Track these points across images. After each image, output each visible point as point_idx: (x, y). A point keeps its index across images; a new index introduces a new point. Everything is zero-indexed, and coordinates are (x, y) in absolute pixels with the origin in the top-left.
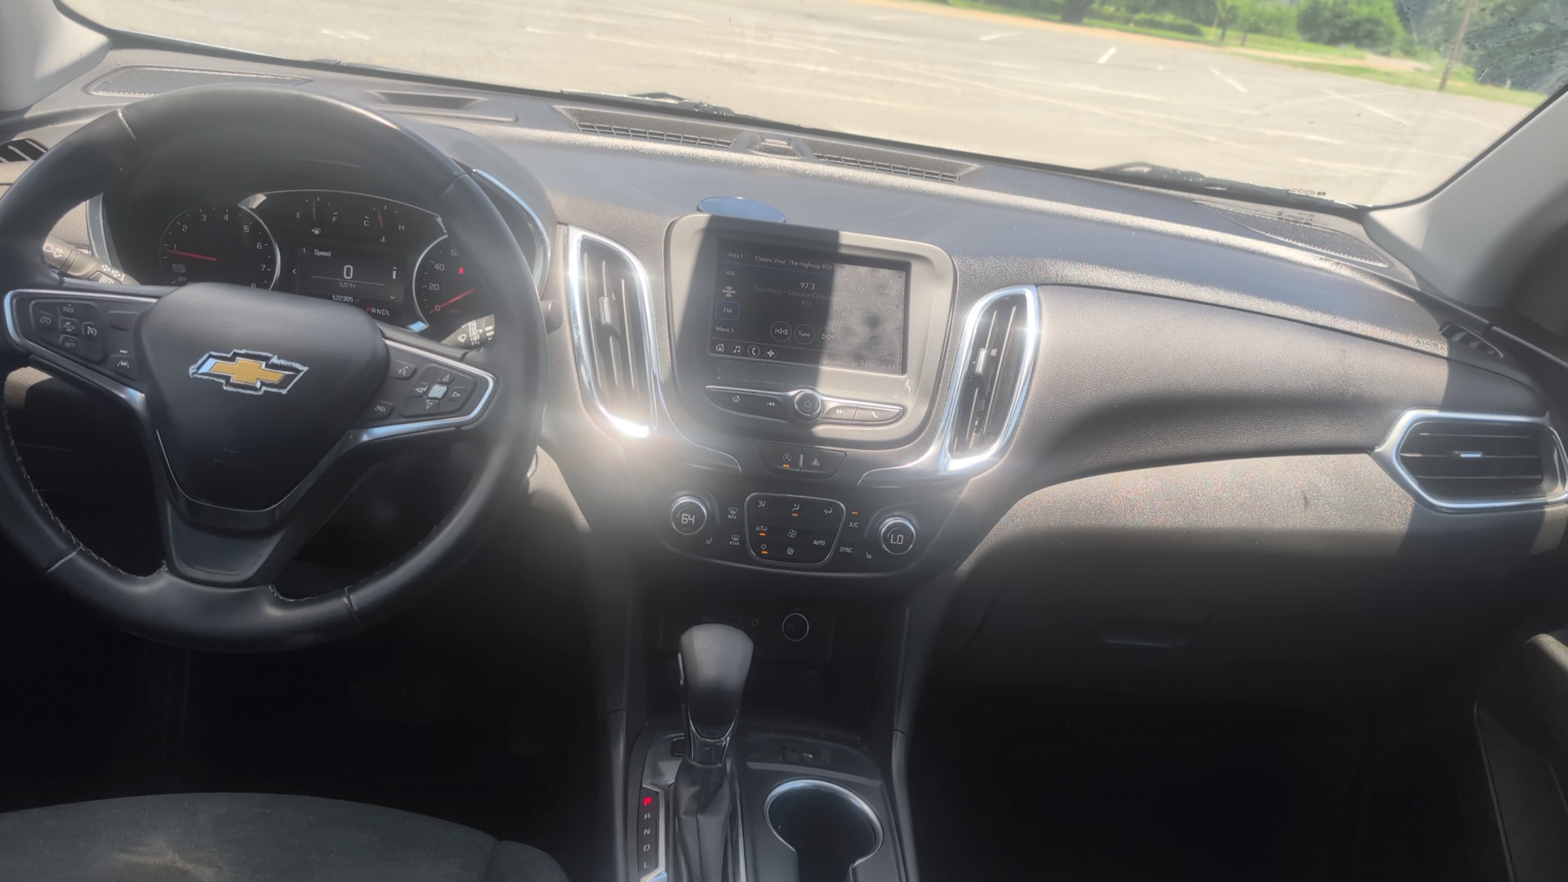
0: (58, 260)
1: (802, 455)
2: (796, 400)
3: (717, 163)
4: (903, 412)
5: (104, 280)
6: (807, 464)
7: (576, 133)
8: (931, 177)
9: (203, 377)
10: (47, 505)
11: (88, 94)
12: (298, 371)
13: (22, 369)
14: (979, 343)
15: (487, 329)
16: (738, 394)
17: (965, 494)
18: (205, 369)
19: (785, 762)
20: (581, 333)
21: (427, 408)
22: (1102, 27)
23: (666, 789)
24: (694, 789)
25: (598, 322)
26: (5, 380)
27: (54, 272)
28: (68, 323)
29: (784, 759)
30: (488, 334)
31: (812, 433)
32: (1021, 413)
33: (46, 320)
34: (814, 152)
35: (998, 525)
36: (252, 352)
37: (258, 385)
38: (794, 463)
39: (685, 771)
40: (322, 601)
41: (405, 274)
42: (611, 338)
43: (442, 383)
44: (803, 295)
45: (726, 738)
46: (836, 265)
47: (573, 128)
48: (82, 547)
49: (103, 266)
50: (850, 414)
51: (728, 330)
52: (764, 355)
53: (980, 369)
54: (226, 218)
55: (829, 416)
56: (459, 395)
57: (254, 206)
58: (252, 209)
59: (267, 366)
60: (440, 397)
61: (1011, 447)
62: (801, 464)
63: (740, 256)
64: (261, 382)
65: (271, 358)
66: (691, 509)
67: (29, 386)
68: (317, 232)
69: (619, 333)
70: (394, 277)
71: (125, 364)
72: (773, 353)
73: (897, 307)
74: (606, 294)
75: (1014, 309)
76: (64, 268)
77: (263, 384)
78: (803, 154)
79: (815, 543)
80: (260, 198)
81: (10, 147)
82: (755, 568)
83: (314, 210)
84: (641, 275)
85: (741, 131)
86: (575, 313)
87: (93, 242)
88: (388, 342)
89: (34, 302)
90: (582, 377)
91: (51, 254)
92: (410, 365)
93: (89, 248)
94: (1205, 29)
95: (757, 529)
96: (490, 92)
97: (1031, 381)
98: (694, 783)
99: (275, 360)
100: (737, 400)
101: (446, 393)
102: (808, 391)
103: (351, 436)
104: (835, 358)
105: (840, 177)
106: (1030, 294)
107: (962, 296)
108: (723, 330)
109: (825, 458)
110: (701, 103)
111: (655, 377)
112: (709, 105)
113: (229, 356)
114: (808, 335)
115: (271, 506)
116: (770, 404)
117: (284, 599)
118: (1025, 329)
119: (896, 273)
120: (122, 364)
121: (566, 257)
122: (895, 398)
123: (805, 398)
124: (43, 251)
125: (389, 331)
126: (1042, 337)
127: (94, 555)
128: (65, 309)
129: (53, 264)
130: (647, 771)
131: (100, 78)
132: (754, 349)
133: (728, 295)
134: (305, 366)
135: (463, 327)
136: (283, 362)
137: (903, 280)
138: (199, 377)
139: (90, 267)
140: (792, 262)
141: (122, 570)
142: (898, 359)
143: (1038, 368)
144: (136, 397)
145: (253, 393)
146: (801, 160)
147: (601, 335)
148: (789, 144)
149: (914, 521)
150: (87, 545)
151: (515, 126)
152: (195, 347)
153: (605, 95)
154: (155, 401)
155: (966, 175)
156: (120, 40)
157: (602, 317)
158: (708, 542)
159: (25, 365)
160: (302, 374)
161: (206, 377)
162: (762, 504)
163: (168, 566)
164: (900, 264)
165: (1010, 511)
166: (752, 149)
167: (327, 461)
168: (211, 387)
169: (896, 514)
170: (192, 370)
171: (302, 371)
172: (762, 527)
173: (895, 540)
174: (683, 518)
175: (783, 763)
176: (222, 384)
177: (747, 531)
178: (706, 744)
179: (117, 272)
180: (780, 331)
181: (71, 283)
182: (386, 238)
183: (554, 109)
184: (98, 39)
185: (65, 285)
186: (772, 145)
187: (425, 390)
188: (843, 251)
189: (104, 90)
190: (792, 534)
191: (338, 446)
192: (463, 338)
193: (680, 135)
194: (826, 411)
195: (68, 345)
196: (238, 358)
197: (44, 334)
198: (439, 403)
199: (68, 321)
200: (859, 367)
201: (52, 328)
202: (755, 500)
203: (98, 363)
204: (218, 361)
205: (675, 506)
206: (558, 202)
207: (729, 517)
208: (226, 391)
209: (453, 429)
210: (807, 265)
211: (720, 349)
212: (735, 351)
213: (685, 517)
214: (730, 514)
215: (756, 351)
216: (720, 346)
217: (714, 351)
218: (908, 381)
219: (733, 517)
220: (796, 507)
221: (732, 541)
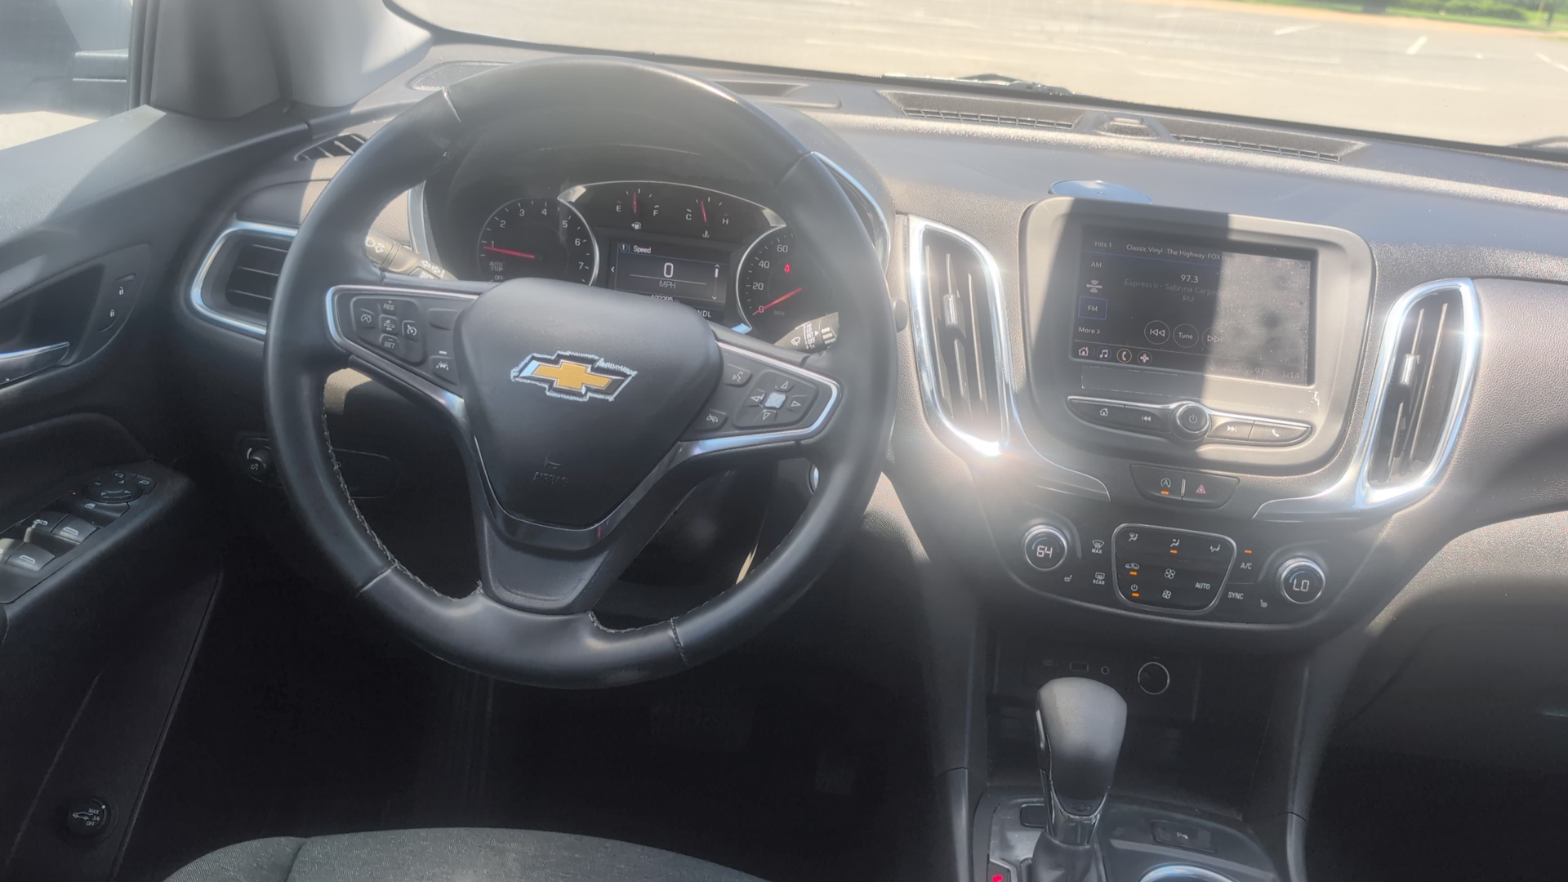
0: (379, 256)
1: (1184, 480)
2: (1178, 415)
3: (1061, 146)
4: (1311, 430)
5: (424, 275)
6: (1191, 491)
7: (901, 118)
8: (1307, 156)
9: (525, 381)
10: (363, 517)
11: (412, 88)
12: (626, 376)
13: (342, 370)
14: (1403, 350)
15: (823, 331)
16: (1105, 407)
17: (1386, 533)
18: (526, 373)
19: (1157, 842)
20: (923, 336)
21: (764, 418)
22: (1408, 16)
23: (1018, 865)
24: (1057, 873)
25: (941, 322)
26: (325, 382)
27: (375, 267)
28: (388, 322)
29: (1155, 839)
30: (825, 337)
31: (1196, 453)
32: (1459, 434)
33: (367, 318)
34: (1172, 132)
35: (1424, 571)
36: (577, 354)
37: (583, 391)
38: (1175, 489)
39: (1043, 847)
40: (646, 633)
41: (727, 272)
42: (956, 342)
43: (780, 391)
44: (1184, 289)
45: (1096, 817)
46: (1224, 253)
47: (899, 114)
48: (397, 564)
49: (423, 262)
50: (1245, 432)
51: (1093, 331)
52: (1135, 360)
53: (1406, 378)
54: (545, 212)
55: (1220, 434)
56: (799, 405)
57: (573, 200)
58: (570, 202)
59: (592, 370)
60: (778, 407)
61: (1446, 476)
62: (1183, 491)
63: (1108, 245)
64: (586, 387)
65: (598, 360)
66: (1049, 540)
67: (348, 389)
68: (637, 227)
69: (965, 334)
70: (716, 275)
71: (444, 366)
72: (1148, 359)
73: (1301, 303)
74: (950, 292)
75: (1445, 307)
76: (385, 262)
77: (588, 389)
78: (1158, 134)
79: (1198, 585)
80: (579, 191)
81: (337, 143)
82: (1123, 612)
83: (635, 203)
84: (992, 269)
85: (1083, 111)
86: (917, 313)
87: (413, 238)
88: (721, 345)
89: (355, 299)
90: (923, 385)
91: (373, 249)
92: (744, 370)
93: (410, 244)
94: (1529, 14)
95: (1127, 566)
96: (809, 78)
97: (1471, 395)
98: (1057, 866)
99: (601, 363)
100: (1105, 413)
101: (784, 403)
102: (1192, 404)
103: (681, 450)
104: (1225, 364)
105: (1201, 158)
106: (1466, 289)
107: (1383, 291)
108: (1087, 331)
109: (1213, 485)
110: (1034, 84)
111: (1007, 386)
112: (1043, 86)
113: (553, 358)
114: (1191, 337)
115: (593, 525)
116: (1146, 418)
117: (605, 629)
118: (1462, 333)
119: (1300, 263)
120: (441, 366)
121: (906, 250)
122: (1300, 413)
123: (1190, 412)
124: (365, 246)
125: (721, 332)
126: (1485, 341)
127: (409, 573)
128: (386, 306)
129: (375, 260)
130: (994, 842)
131: (423, 73)
132: (1124, 353)
133: (1094, 291)
134: (634, 370)
135: (796, 328)
136: (610, 366)
137: (1307, 271)
138: (522, 380)
139: (411, 263)
140: (1171, 251)
141: (437, 590)
142: (1304, 367)
143: (1480, 379)
144: (454, 403)
145: (577, 399)
146: (1155, 141)
147: (946, 338)
148: (1142, 123)
149: (1321, 561)
150: (402, 562)
151: (838, 112)
152: (517, 349)
153: (931, 79)
154: (475, 409)
155: (1348, 155)
156: (441, 36)
157: (947, 318)
158: (1067, 579)
159: (345, 367)
160: (630, 378)
161: (529, 381)
162: (1133, 537)
163: (483, 588)
164: (1304, 253)
165: (1439, 554)
166: (1101, 130)
167: (656, 474)
168: (533, 392)
169: (1299, 554)
170: (514, 373)
171: (630, 375)
172: (1133, 565)
173: (1298, 586)
174: (1039, 551)
175: (1153, 844)
176: (545, 388)
177: (1114, 568)
178: (1072, 820)
179: (437, 268)
180: (1156, 332)
181: (392, 279)
182: (709, 234)
183: (878, 94)
184: (420, 35)
185: (386, 280)
186: (1123, 124)
187: (762, 398)
188: (1234, 237)
189: (426, 85)
190: (1170, 574)
191: (666, 459)
192: (797, 340)
193: (1014, 118)
194: (1214, 428)
195: (387, 345)
196: (562, 361)
197: (362, 332)
198: (776, 414)
199: (388, 319)
200: (1254, 375)
201: (372, 327)
202: (1125, 533)
203: (417, 364)
204: (540, 363)
205: (1029, 537)
206: (897, 189)
207: (1093, 551)
208: (549, 397)
209: (793, 442)
210: (1189, 255)
211: (1084, 353)
212: (1101, 356)
213: (1040, 549)
214: (1094, 548)
215: (1127, 356)
216: (1084, 350)
217: (1076, 355)
218: (1316, 393)
219: (1097, 551)
220: (1176, 543)
221: (1096, 579)
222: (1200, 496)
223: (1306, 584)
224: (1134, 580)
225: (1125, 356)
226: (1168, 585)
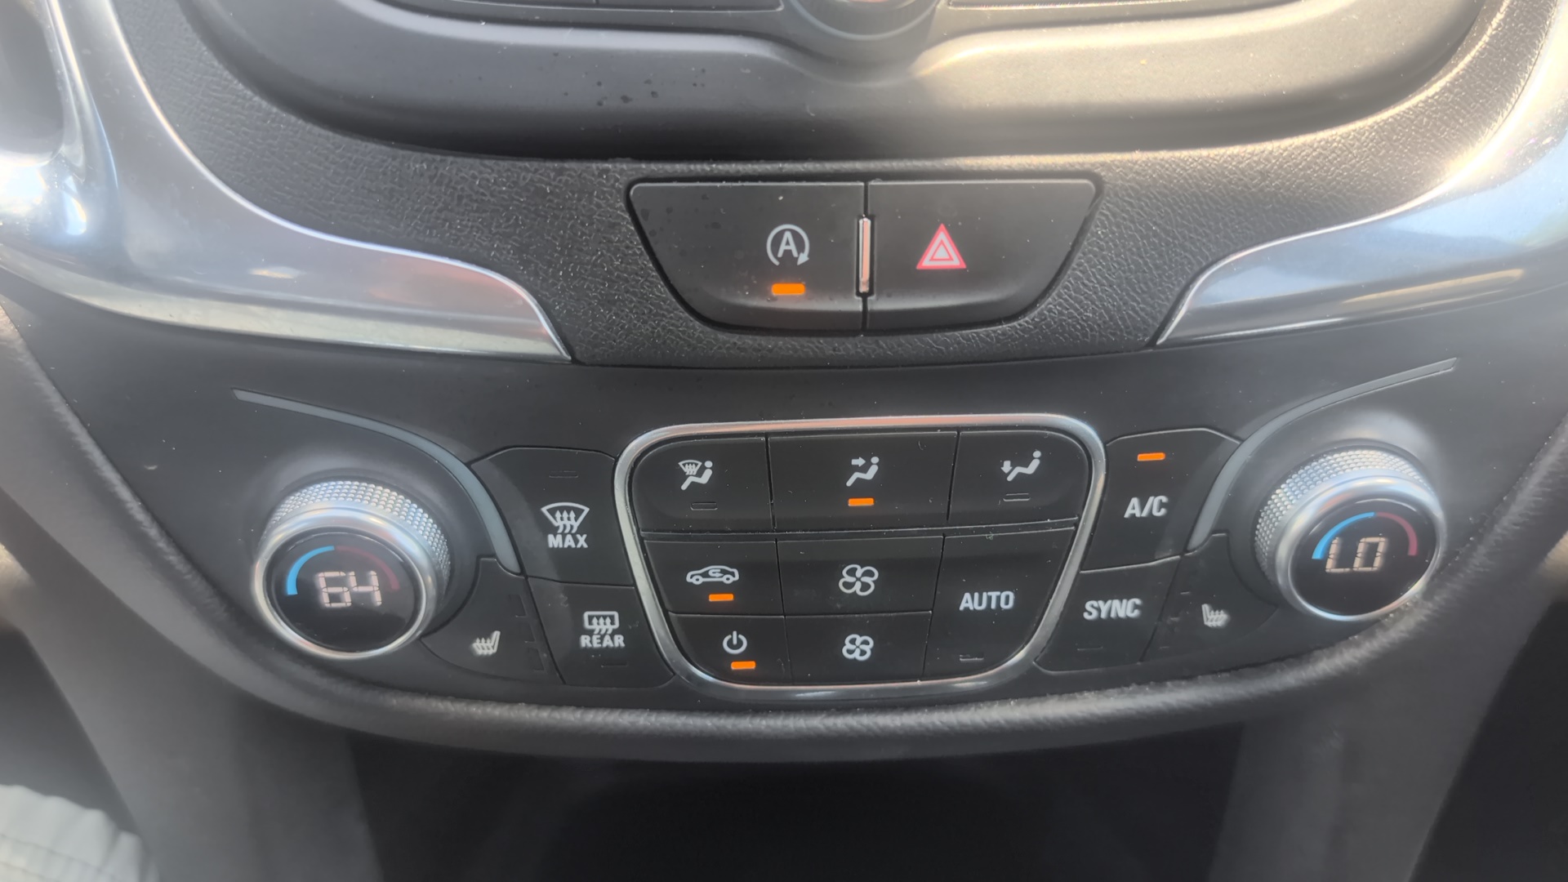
6: (897, 267)
62: (864, 271)
79: (968, 602)
82: (706, 721)
95: (694, 578)
162: (696, 473)
169: (1345, 437)
173: (1346, 559)
174: (324, 588)
177: (646, 590)
190: (858, 581)
202: (660, 464)
213: (331, 582)
214: (554, 530)
219: (570, 542)
220: (864, 469)
221: (590, 633)
222: (941, 279)
223: (1373, 548)
224: (725, 619)
226: (857, 615)
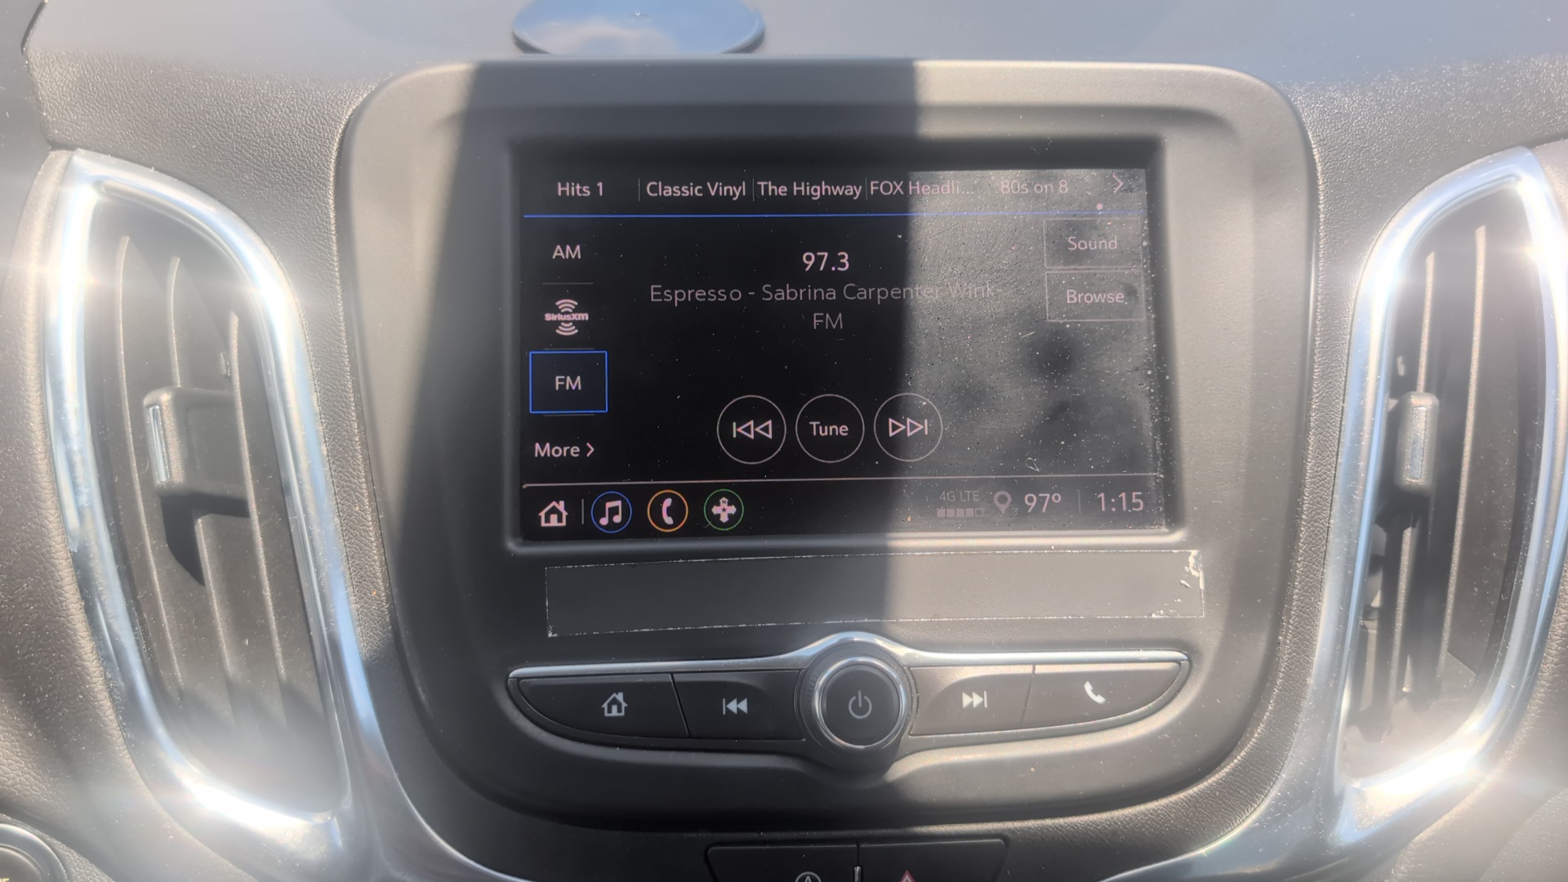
2: (818, 679)
4: (1187, 667)
16: (617, 688)
31: (892, 788)
44: (814, 293)
46: (914, 175)
50: (1009, 701)
51: (575, 451)
52: (700, 525)
63: (594, 190)
72: (732, 510)
73: (1130, 293)
100: (615, 709)
102: (859, 640)
104: (938, 497)
108: (558, 452)
114: (843, 430)
116: (733, 706)
119: (1117, 178)
122: (1157, 621)
132: (668, 502)
133: (567, 330)
137: (1137, 200)
140: (767, 187)
142: (1151, 471)
164: (1127, 148)
180: (748, 430)
188: (934, 129)
194: (926, 702)
200: (1021, 520)
210: (817, 192)
211: (554, 518)
212: (604, 521)
215: (674, 511)
216: (554, 510)
217: (532, 532)
218: (1194, 552)
225: (670, 512)
